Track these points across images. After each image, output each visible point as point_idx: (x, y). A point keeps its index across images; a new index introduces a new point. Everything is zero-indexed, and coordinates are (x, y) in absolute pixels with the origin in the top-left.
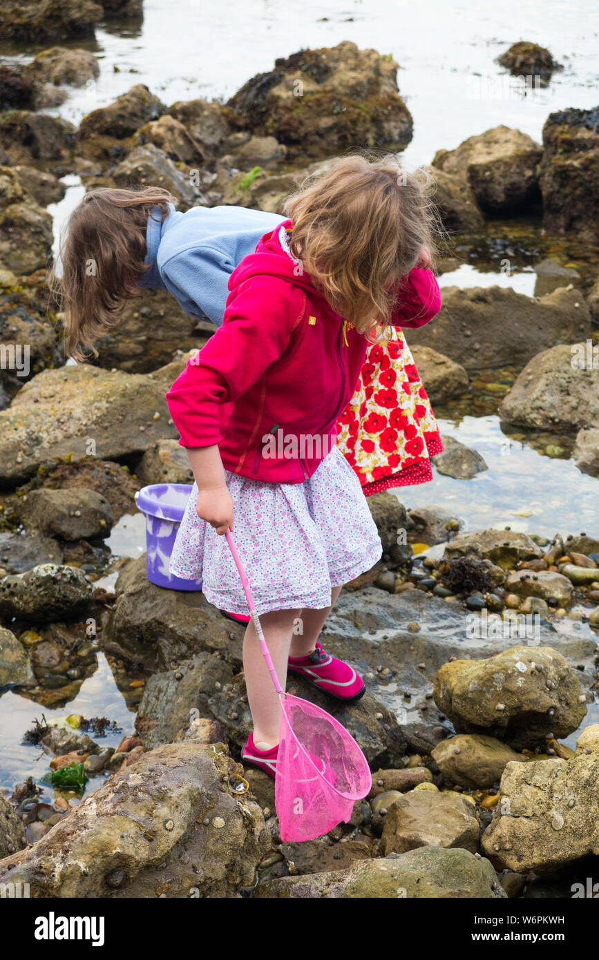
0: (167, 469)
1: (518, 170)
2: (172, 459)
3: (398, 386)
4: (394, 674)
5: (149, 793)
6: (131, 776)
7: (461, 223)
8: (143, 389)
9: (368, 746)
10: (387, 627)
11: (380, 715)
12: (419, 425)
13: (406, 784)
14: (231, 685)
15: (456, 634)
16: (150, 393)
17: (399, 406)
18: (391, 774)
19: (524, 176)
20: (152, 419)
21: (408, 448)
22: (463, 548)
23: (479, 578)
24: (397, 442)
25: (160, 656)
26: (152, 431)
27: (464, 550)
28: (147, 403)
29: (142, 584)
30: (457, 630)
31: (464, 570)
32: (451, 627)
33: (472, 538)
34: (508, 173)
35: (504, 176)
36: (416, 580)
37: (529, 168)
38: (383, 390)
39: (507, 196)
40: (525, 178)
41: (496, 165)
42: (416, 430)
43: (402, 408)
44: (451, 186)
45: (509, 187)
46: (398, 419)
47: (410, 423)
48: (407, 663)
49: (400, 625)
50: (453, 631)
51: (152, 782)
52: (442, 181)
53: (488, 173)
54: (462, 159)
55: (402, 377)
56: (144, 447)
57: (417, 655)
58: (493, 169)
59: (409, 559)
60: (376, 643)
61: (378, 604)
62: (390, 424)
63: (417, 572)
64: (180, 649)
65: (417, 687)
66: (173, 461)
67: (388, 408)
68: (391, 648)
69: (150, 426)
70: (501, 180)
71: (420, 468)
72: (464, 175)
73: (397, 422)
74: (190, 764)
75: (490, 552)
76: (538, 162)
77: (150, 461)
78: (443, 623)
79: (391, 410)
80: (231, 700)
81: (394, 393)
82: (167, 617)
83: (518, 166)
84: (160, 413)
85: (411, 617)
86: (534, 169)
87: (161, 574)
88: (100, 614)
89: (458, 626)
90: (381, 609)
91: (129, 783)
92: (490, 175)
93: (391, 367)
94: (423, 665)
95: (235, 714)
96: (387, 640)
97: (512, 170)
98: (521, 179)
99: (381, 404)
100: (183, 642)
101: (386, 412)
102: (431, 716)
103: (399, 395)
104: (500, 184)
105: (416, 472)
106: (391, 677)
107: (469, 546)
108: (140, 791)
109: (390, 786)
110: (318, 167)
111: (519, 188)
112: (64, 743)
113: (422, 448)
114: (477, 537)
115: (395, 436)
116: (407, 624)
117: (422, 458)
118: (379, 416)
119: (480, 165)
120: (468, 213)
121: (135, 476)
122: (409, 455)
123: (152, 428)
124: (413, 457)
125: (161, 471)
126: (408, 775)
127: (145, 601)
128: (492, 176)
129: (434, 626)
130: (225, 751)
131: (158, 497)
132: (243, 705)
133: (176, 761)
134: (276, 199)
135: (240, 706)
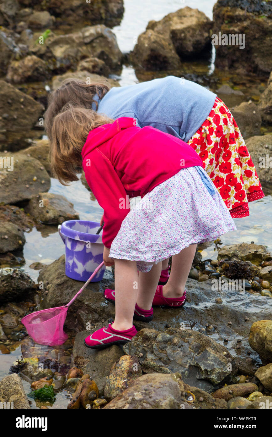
0: (48, 210)
1: (200, 33)
2: (50, 204)
3: (232, 160)
4: (216, 328)
5: (149, 404)
6: (135, 394)
7: (170, 64)
8: (26, 163)
9: (221, 371)
10: (204, 301)
11: (225, 353)
12: (243, 183)
13: (245, 392)
14: (136, 337)
15: (243, 304)
16: (31, 165)
17: (233, 172)
18: (236, 387)
19: (203, 36)
20: (33, 181)
21: (236, 197)
22: (230, 254)
23: (246, 272)
24: (230, 193)
25: (78, 321)
26: (33, 188)
27: (230, 255)
28: (29, 171)
29: (63, 279)
30: (243, 302)
31: (237, 267)
32: (238, 300)
33: (234, 248)
34: (195, 35)
35: (192, 36)
36: (208, 273)
37: (206, 31)
38: (223, 163)
39: (194, 48)
40: (205, 38)
41: (188, 30)
42: (242, 186)
43: (234, 173)
44: (163, 42)
45: (195, 43)
46: (231, 179)
47: (238, 182)
48: (221, 322)
49: (211, 300)
50: (241, 303)
51: (148, 397)
52: (158, 40)
53: (183, 35)
54: (166, 26)
55: (235, 155)
56: (30, 197)
57: (226, 317)
58: (186, 32)
59: (201, 261)
60: (202, 311)
61: (196, 288)
62: (226, 183)
63: (208, 268)
64: (93, 316)
65: (229, 336)
66: (51, 205)
67: (225, 173)
68: (210, 313)
69: (32, 184)
70: (191, 39)
71: (243, 208)
72: (167, 36)
73: (230, 181)
74: (166, 386)
75: (246, 256)
76: (211, 28)
77: (35, 205)
78: (234, 298)
79: (227, 174)
80: (138, 345)
81: (230, 164)
82: (83, 298)
83: (200, 31)
84: (37, 177)
85: (216, 295)
86: (209, 32)
87: (76, 273)
88: (34, 296)
89: (242, 300)
90: (199, 291)
91: (136, 398)
92: (184, 36)
93: (228, 149)
94: (231, 323)
95: (141, 354)
96: (208, 308)
97: (197, 33)
98: (202, 38)
99: (221, 171)
100: (96, 312)
101: (224, 176)
102: (243, 352)
103: (232, 166)
104: (190, 41)
105: (240, 210)
106: (214, 330)
107: (233, 253)
108: (144, 402)
109: (236, 394)
110: (87, 31)
111: (200, 43)
112: (37, 373)
113: (244, 197)
114: (237, 248)
115: (229, 190)
116: (214, 299)
117: (244, 202)
118: (220, 178)
119: (179, 30)
120: (173, 58)
121: (28, 214)
122: (237, 201)
123: (33, 186)
124: (239, 202)
125: (45, 212)
126: (246, 388)
127: (67, 289)
128: (185, 36)
129: (229, 300)
130: (180, 377)
131: (71, 227)
132: (146, 349)
133: (158, 384)
134: (63, 49)
135: (144, 349)
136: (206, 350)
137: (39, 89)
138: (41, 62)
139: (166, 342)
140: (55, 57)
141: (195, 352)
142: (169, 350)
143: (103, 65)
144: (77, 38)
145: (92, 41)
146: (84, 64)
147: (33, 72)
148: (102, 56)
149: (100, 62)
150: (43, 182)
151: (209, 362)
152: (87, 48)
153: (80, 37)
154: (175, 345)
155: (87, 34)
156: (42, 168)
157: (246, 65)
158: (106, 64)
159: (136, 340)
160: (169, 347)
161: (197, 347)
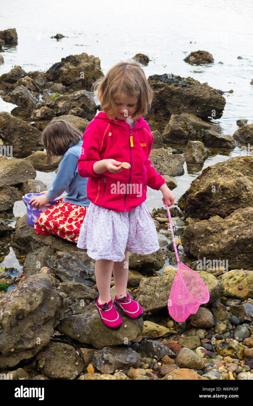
0: (31, 188)
2: (32, 185)
5: (30, 290)
6: (24, 284)
8: (22, 163)
16: (25, 164)
20: (26, 173)
25: (30, 248)
26: (25, 177)
28: (24, 168)
29: (24, 225)
51: (31, 286)
56: (23, 182)
64: (37, 245)
69: (25, 175)
74: (43, 280)
77: (25, 186)
80: (54, 261)
82: (32, 235)
84: (28, 171)
87: (32, 222)
88: (10, 235)
91: (24, 287)
95: (55, 265)
100: (38, 243)
108: (27, 289)
110: (76, 93)
121: (21, 191)
125: (29, 189)
127: (25, 230)
130: (54, 276)
131: (29, 197)
132: (58, 262)
133: (38, 280)
134: (63, 103)
135: (56, 263)
136: (90, 263)
137: (43, 124)
138: (49, 110)
139: (69, 258)
140: (58, 107)
141: (84, 264)
142: (70, 263)
143: (83, 111)
144: (70, 97)
145: (78, 99)
146: (73, 111)
147: (45, 115)
148: (83, 106)
149: (82, 110)
150: (31, 174)
151: (91, 269)
152: (76, 102)
153: (72, 96)
154: (73, 260)
155: (76, 95)
156: (31, 166)
157: (163, 111)
158: (85, 111)
159: (53, 257)
160: (70, 262)
161: (85, 261)
